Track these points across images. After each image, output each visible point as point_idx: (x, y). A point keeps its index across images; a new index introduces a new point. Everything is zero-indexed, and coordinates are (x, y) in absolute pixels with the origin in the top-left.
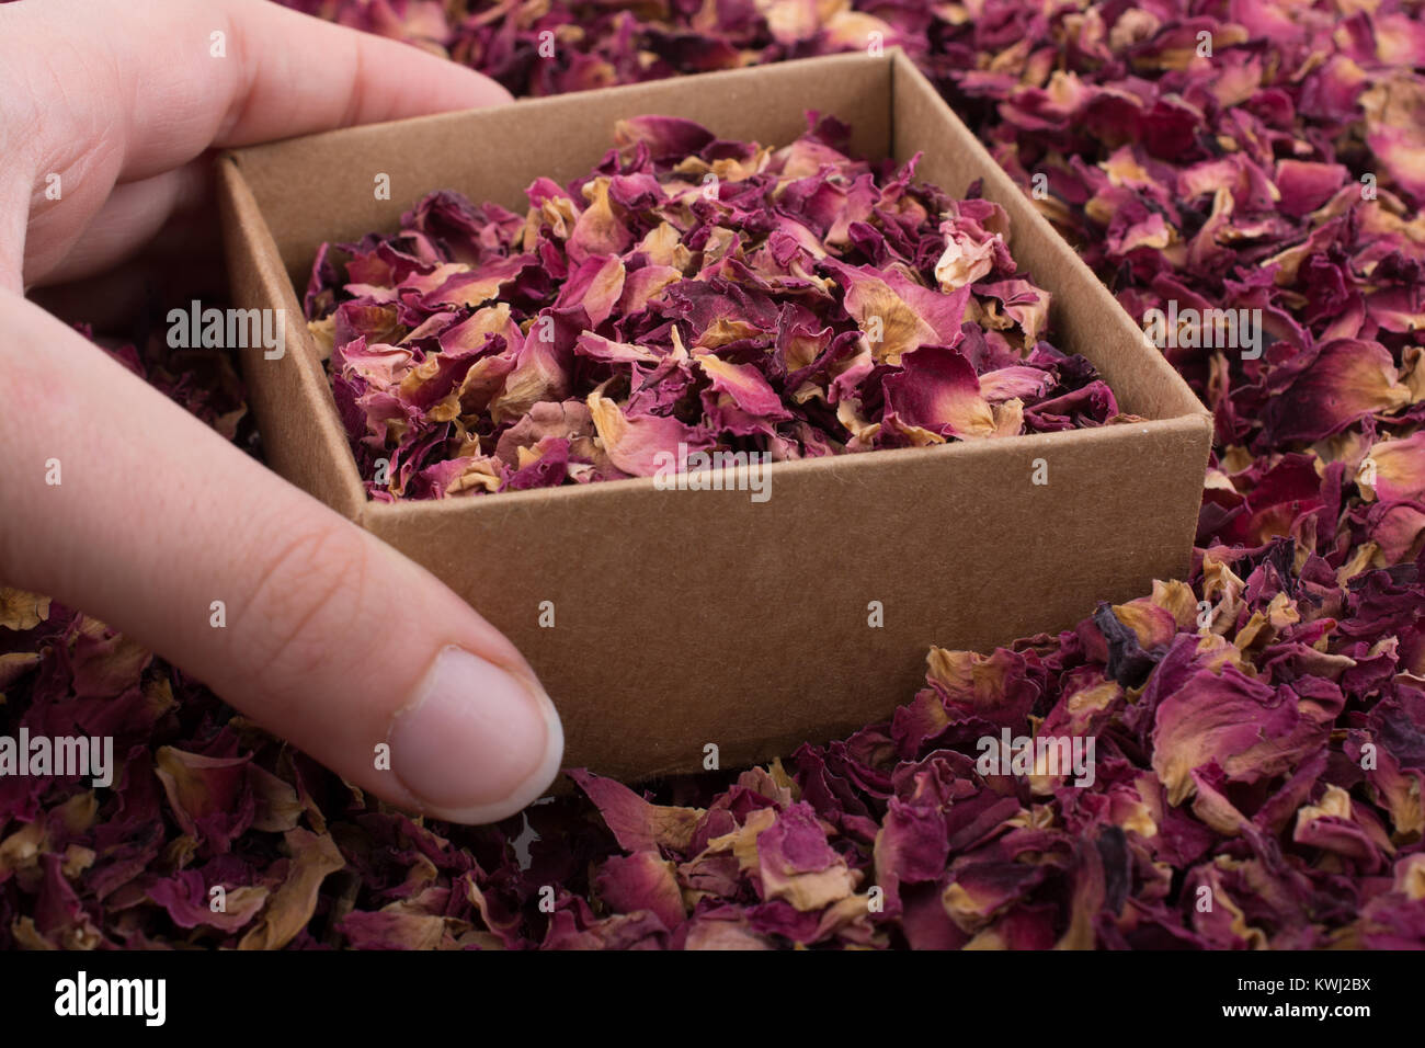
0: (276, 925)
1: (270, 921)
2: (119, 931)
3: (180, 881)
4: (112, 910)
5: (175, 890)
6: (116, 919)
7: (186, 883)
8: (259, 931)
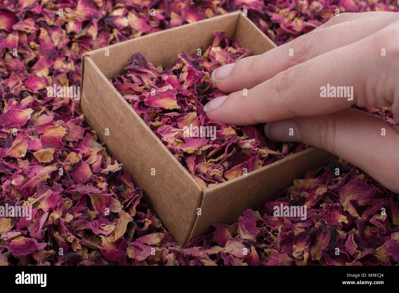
0: (117, 234)
1: (115, 233)
2: (79, 235)
3: (94, 223)
4: (77, 229)
5: (93, 225)
6: (78, 232)
7: (95, 223)
8: (113, 235)
